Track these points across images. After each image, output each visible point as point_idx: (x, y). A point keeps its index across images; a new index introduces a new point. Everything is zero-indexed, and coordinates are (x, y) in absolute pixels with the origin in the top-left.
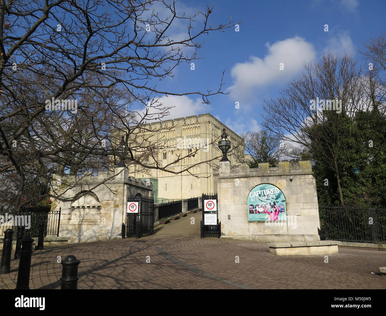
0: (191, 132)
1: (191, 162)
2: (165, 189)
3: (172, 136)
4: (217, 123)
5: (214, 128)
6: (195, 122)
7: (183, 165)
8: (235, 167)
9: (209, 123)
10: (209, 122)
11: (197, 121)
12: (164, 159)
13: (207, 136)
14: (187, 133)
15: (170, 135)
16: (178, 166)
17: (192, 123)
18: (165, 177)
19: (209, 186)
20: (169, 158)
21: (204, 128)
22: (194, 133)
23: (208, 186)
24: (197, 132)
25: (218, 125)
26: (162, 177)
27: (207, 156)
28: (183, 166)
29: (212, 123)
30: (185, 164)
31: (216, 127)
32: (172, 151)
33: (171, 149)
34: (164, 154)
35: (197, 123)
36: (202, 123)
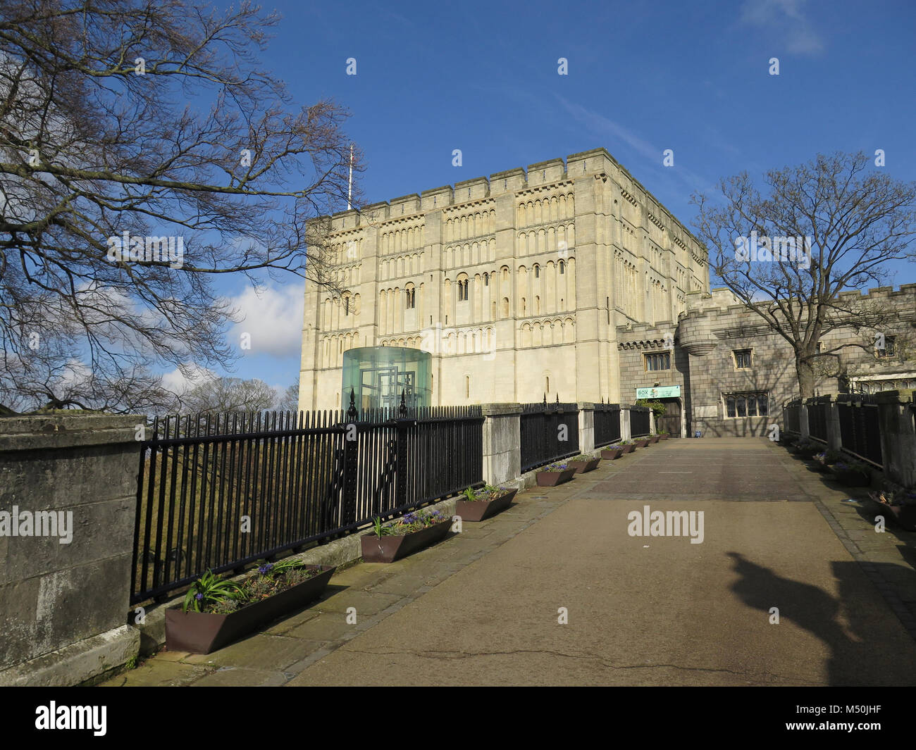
0: (546, 213)
1: (545, 306)
2: (465, 394)
3: (485, 226)
4: (629, 183)
5: (620, 199)
6: (559, 179)
7: (520, 315)
8: (693, 315)
9: (605, 180)
10: (603, 175)
11: (565, 176)
12: (461, 298)
13: (595, 222)
14: (531, 216)
15: (478, 226)
16: (503, 320)
17: (548, 182)
18: (465, 355)
19: (604, 381)
20: (477, 296)
21: (587, 195)
22: (554, 213)
23: (602, 381)
24: (565, 209)
25: (630, 191)
26: (456, 356)
27: (596, 284)
28: (520, 319)
29: (614, 182)
30: (528, 314)
31: (624, 194)
32: (486, 274)
33: (481, 269)
34: (461, 284)
35: (564, 182)
36: (580, 180)
